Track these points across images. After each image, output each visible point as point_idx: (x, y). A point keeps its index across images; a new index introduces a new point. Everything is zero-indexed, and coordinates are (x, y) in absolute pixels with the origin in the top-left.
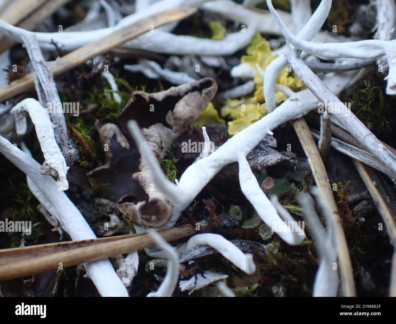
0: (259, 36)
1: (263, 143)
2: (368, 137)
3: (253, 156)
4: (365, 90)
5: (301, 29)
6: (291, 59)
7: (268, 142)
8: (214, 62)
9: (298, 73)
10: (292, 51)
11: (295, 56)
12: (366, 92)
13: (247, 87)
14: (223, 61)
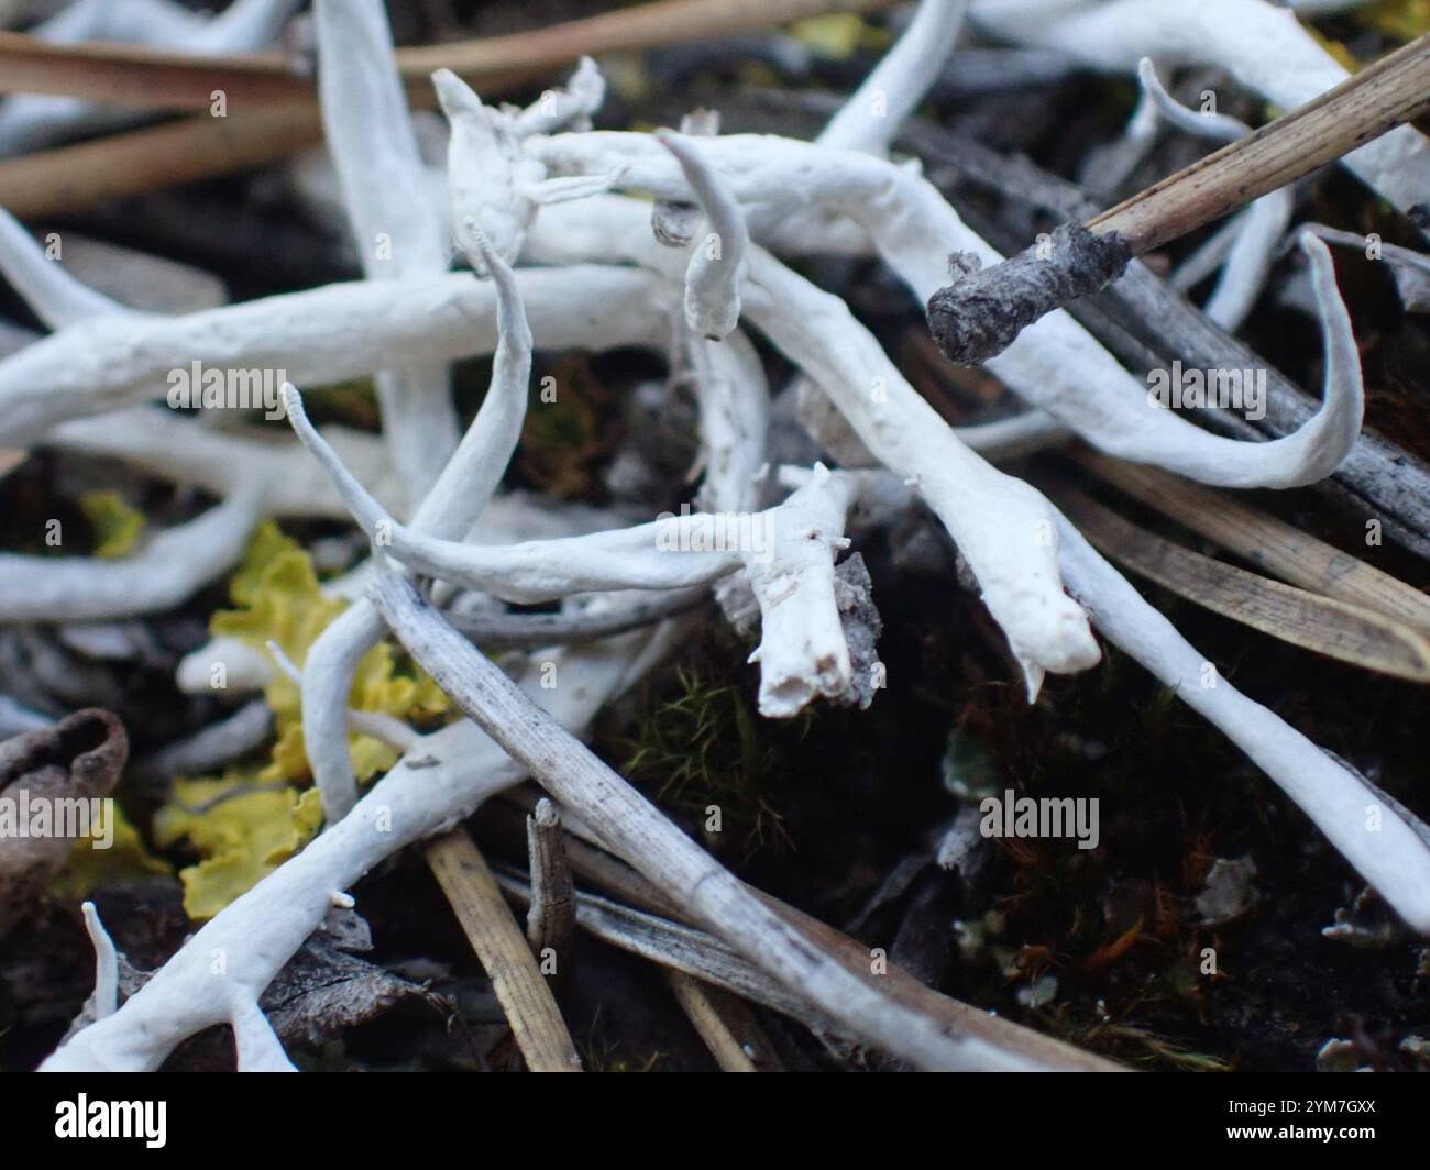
0: (272, 533)
1: (318, 939)
2: (707, 883)
3: (284, 993)
4: (683, 704)
5: (427, 490)
6: (394, 612)
7: (338, 935)
8: (108, 643)
9: (426, 663)
10: (399, 581)
11: (409, 600)
12: (682, 708)
13: (243, 728)
14: (141, 636)
